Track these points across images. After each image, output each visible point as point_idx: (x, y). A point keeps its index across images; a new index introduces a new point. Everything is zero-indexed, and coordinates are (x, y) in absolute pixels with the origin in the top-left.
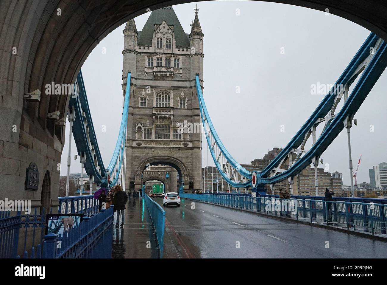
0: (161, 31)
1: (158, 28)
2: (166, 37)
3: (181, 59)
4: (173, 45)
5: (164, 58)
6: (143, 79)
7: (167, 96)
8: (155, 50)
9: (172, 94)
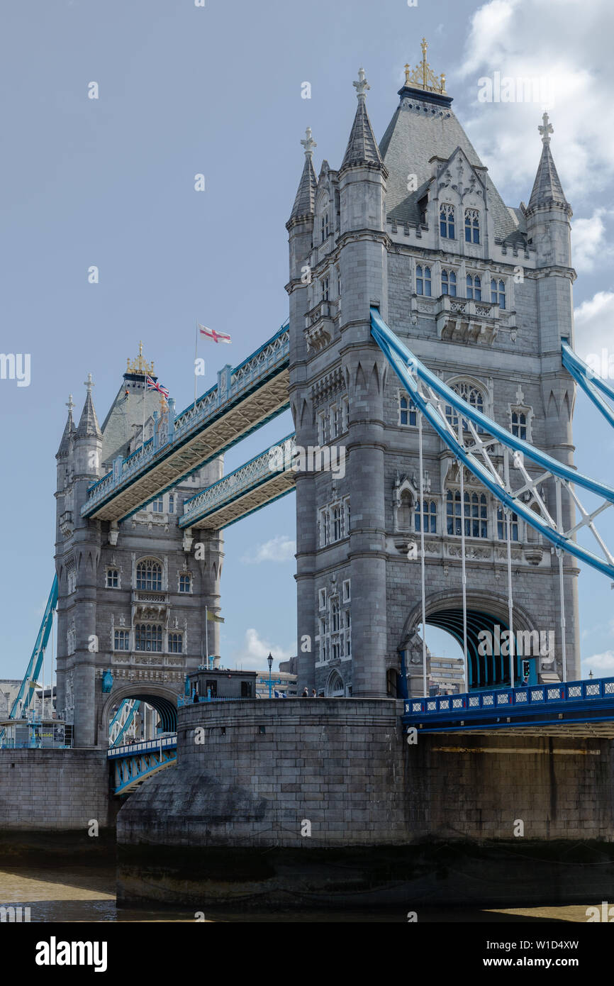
0: (454, 182)
1: (443, 170)
2: (467, 205)
3: (510, 280)
4: (487, 231)
5: (462, 271)
6: (408, 335)
7: (477, 397)
8: (437, 243)
9: (491, 393)
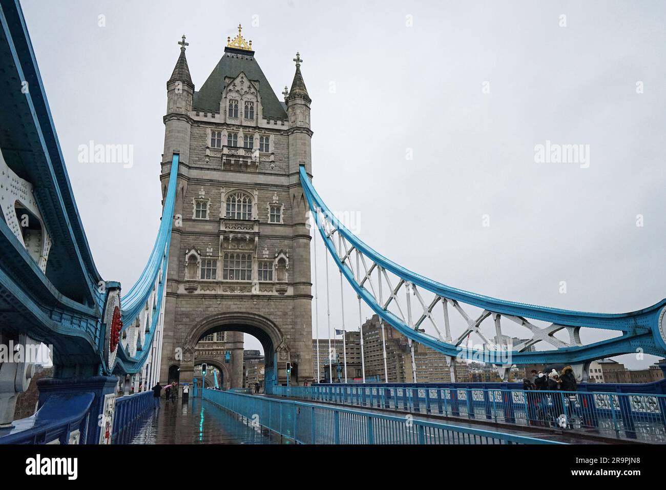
0: (237, 88)
1: (231, 83)
2: (245, 100)
3: (272, 137)
4: (257, 113)
5: (241, 133)
6: (201, 169)
7: (247, 200)
8: (225, 120)
9: (256, 197)
